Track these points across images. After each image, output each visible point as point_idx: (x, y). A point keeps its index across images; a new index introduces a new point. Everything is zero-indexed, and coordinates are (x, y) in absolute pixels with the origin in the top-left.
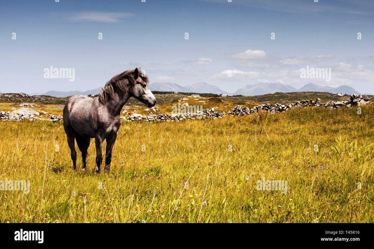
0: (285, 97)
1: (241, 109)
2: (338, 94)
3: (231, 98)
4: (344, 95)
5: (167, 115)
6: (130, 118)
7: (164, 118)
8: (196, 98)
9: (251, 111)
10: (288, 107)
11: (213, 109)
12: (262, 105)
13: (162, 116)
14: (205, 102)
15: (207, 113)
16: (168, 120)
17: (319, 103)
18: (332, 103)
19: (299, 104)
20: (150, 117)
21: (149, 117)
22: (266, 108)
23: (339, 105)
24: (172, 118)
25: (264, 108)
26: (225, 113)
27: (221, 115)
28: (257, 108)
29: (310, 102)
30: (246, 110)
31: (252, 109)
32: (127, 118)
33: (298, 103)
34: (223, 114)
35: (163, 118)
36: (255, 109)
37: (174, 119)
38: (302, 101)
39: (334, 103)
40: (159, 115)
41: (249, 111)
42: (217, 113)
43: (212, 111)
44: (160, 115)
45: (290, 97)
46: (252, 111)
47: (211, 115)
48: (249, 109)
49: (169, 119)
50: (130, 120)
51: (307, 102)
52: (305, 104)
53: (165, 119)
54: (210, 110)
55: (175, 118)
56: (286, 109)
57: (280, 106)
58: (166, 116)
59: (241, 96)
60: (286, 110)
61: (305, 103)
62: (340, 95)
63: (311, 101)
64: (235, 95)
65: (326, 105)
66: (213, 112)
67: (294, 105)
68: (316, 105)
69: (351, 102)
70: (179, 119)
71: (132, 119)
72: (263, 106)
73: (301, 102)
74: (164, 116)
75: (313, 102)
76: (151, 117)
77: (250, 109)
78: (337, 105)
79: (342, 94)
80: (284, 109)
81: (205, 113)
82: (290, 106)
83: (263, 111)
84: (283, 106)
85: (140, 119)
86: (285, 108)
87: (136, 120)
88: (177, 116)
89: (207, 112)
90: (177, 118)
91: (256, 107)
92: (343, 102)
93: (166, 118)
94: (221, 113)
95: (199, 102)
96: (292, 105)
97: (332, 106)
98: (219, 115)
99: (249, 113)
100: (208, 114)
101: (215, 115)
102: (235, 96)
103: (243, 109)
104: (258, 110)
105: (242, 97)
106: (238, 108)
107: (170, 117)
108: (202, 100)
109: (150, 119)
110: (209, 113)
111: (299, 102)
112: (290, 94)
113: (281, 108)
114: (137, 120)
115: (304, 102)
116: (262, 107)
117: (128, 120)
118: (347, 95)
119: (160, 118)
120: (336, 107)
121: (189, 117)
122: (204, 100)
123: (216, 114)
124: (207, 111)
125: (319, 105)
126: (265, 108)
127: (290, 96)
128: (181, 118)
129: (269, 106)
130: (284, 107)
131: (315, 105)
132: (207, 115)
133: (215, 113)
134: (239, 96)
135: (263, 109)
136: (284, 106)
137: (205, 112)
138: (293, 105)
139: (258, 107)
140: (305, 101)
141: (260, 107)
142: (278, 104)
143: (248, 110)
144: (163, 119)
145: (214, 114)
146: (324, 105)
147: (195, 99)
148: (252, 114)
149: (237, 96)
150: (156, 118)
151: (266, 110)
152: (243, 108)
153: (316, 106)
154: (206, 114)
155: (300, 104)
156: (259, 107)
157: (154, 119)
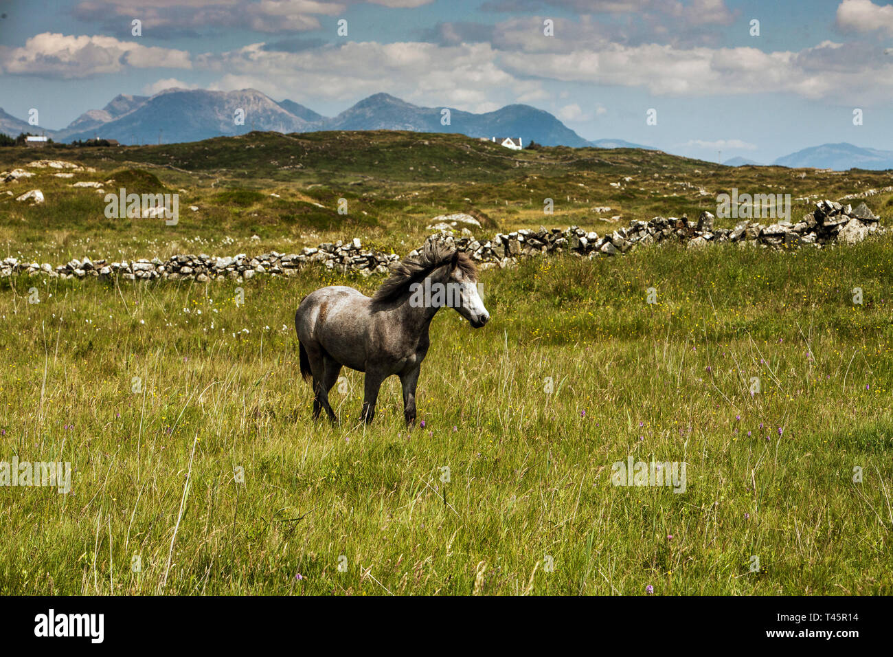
0: (288, 151)
1: (451, 244)
2: (500, 140)
3: (66, 151)
4: (527, 148)
5: (200, 259)
6: (69, 267)
7: (191, 270)
8: (62, 171)
9: (485, 249)
10: (608, 239)
11: (357, 242)
12: (520, 231)
13: (183, 264)
14: (101, 187)
15: (336, 254)
16: (203, 275)
17: (709, 226)
18: (754, 229)
19: (643, 229)
20: (141, 266)
21: (136, 266)
22: (537, 242)
23: (776, 235)
24: (219, 271)
25: (529, 241)
26: (398, 257)
27: (386, 262)
28: (505, 242)
29: (680, 223)
30: (470, 247)
31: (488, 245)
32: (60, 268)
33: (642, 226)
34: (392, 260)
35: (186, 269)
36: (499, 245)
37: (226, 273)
38: (654, 221)
39: (761, 227)
40: (172, 260)
41: (480, 251)
42: (370, 254)
43: (353, 248)
44: (176, 259)
45: (311, 151)
46: (489, 252)
47: (350, 260)
48: (478, 244)
49: (209, 272)
50: (71, 276)
51: (671, 222)
52: (664, 230)
53: (194, 272)
54: (349, 246)
55: (229, 269)
56: (601, 246)
57: (583, 235)
58: (197, 261)
59: (105, 143)
60: (602, 248)
61: (665, 227)
62: (509, 146)
63: (684, 221)
64: (83, 141)
65: (732, 236)
66: (358, 251)
67: (630, 234)
68: (700, 233)
69: (817, 225)
70: (241, 273)
71: (78, 271)
72: (524, 235)
73: (650, 225)
74: (190, 264)
75: (692, 224)
76: (145, 266)
77: (482, 245)
78: (770, 235)
79: (517, 144)
80: (596, 245)
81: (331, 255)
82: (616, 237)
83: (525, 251)
84: (592, 235)
85: (108, 271)
86: (600, 241)
87: (92, 274)
88: (235, 263)
89: (339, 250)
90: (236, 269)
91: (503, 239)
92: (790, 228)
93: (198, 270)
94: (386, 256)
95: (77, 185)
96: (621, 233)
97: (755, 238)
98: (379, 263)
99: (479, 257)
100: (342, 258)
101: (364, 262)
102: (81, 145)
103: (460, 244)
104: (507, 247)
105: (110, 150)
106: (442, 239)
107: (210, 266)
108: (86, 177)
109: (139, 273)
110: (345, 254)
111: (644, 223)
112: (309, 139)
113: (584, 241)
114: (97, 274)
115: (661, 223)
116: (521, 238)
117: (63, 275)
118: (539, 146)
119: (176, 270)
120: (765, 242)
121: (276, 268)
122: (95, 179)
123: (366, 257)
124: (336, 248)
125: (711, 235)
126: (532, 241)
127: (309, 146)
128: (248, 269)
129: (544, 236)
130: (594, 241)
131: (697, 235)
132: (338, 260)
133: (363, 255)
134: (96, 144)
135: (524, 243)
136: (594, 237)
137: (331, 252)
138: (624, 231)
139: (506, 237)
140: (664, 219)
141: (516, 237)
142: (574, 227)
143: (476, 248)
144: (188, 274)
145: (362, 257)
146: (728, 235)
147: (59, 175)
148: (488, 258)
149: (89, 144)
150: (162, 268)
151: (535, 246)
152: (458, 240)
153: (700, 238)
154: (334, 259)
155: (648, 232)
156: (511, 237)
157: (155, 273)
